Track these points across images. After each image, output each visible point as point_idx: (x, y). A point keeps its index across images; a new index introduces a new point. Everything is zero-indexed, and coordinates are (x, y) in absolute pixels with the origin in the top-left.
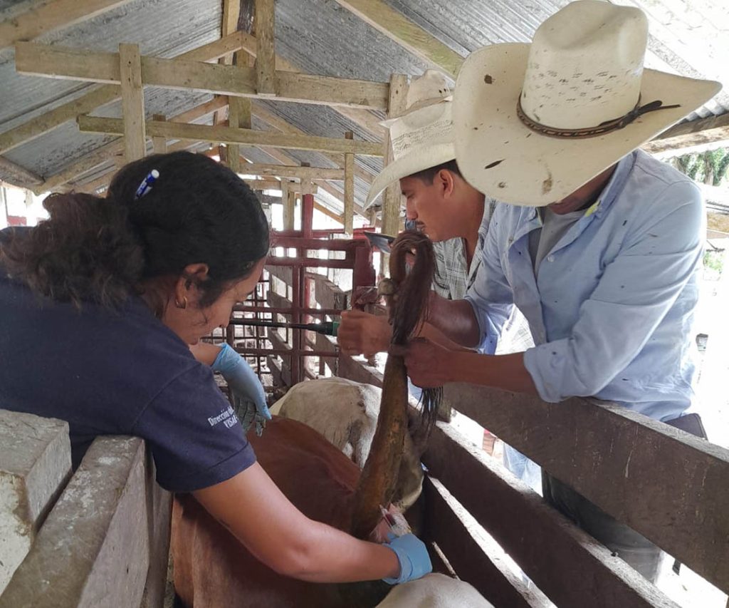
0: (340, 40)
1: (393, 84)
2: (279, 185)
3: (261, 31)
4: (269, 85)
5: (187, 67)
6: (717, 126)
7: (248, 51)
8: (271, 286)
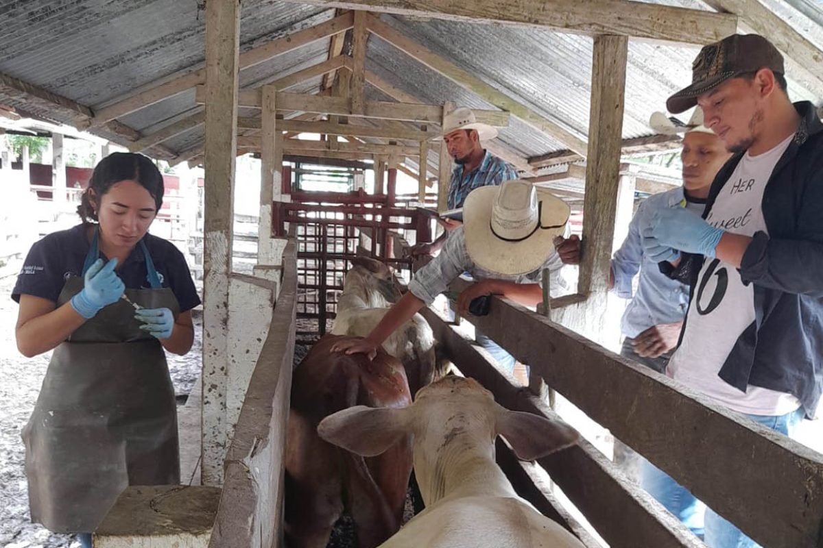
0: (414, 66)
1: (445, 107)
2: (372, 157)
3: (356, 76)
4: (360, 109)
5: (305, 99)
6: (653, 143)
7: (348, 68)
8: (360, 242)
